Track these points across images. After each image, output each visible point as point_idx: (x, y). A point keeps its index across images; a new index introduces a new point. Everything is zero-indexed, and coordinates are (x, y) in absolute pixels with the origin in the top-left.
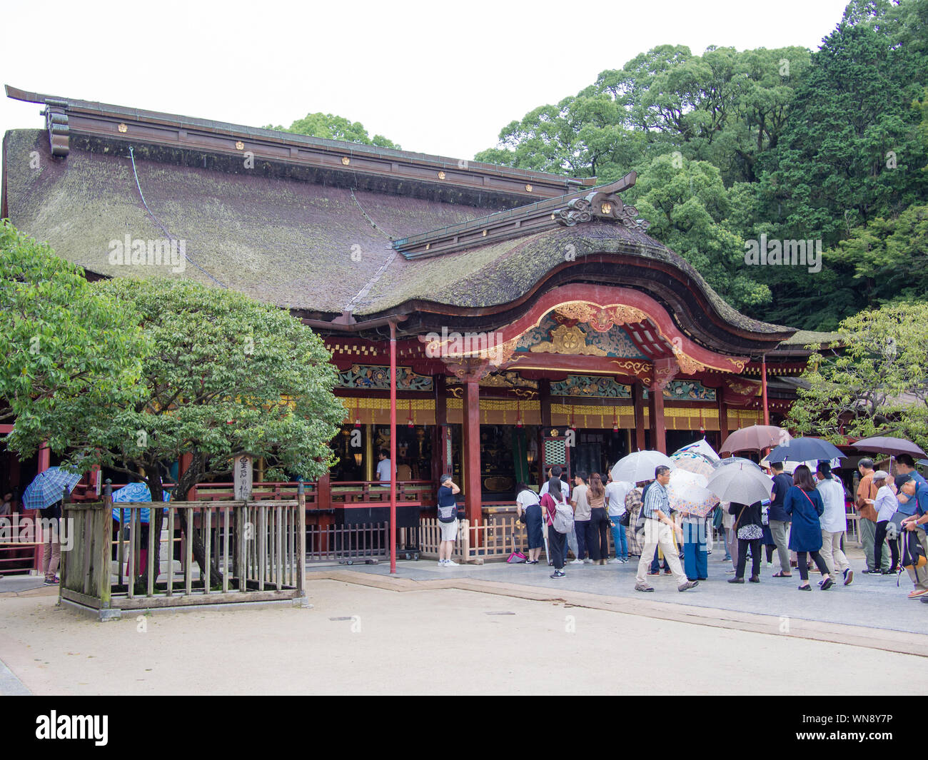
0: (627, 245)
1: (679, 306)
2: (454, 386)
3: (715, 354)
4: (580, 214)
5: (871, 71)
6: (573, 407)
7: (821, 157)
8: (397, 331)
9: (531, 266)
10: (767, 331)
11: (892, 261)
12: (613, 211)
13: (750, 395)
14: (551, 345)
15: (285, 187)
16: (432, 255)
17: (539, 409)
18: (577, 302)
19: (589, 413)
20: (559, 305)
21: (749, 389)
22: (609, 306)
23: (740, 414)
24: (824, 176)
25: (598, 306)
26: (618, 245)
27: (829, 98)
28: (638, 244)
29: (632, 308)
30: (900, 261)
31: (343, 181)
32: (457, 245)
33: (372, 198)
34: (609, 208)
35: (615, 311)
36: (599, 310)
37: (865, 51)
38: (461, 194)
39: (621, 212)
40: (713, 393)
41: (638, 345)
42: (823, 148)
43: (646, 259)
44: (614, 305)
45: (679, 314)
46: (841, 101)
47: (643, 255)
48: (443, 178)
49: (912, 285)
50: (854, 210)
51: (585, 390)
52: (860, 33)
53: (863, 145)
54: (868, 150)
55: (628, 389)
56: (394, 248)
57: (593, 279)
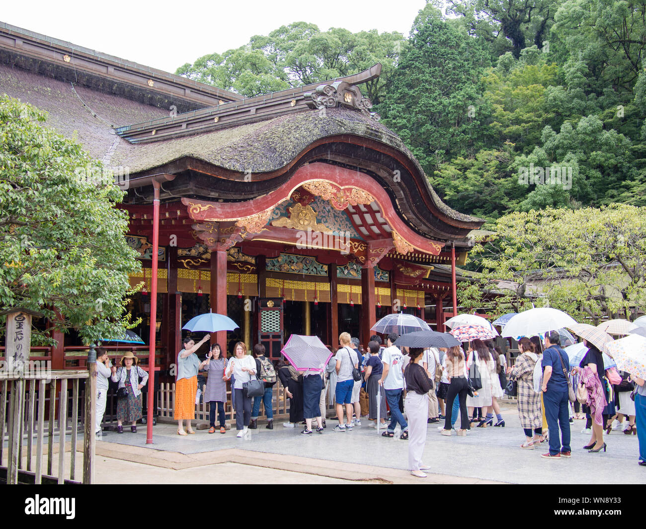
0: (372, 130)
1: (402, 192)
2: (185, 257)
3: (422, 237)
4: (327, 99)
5: (452, 54)
6: (283, 282)
7: (419, 111)
8: (161, 192)
9: (293, 139)
10: (465, 220)
11: (471, 188)
12: (353, 101)
13: (418, 277)
14: (289, 221)
15: (9, 72)
16: (159, 139)
17: (256, 282)
18: (321, 180)
19: (296, 287)
20: (307, 182)
21: (418, 273)
22: (347, 187)
23: (405, 293)
24: (423, 124)
25: (338, 186)
26: (366, 129)
27: (423, 70)
28: (380, 130)
29: (364, 190)
30: (477, 189)
31: (64, 76)
32: (185, 130)
33: (91, 94)
34: (350, 98)
35: (351, 192)
36: (339, 190)
37: (448, 40)
38: (166, 101)
39: (359, 102)
40: (387, 275)
41: (356, 227)
42: (421, 105)
43: (385, 145)
44: (350, 187)
45: (401, 200)
46: (433, 73)
47: (384, 141)
48: (152, 85)
49: (481, 207)
50: (441, 151)
51: (293, 268)
52: (443, 27)
53: (450, 104)
54: (454, 107)
55: (326, 268)
56: (117, 133)
57: (339, 159)
